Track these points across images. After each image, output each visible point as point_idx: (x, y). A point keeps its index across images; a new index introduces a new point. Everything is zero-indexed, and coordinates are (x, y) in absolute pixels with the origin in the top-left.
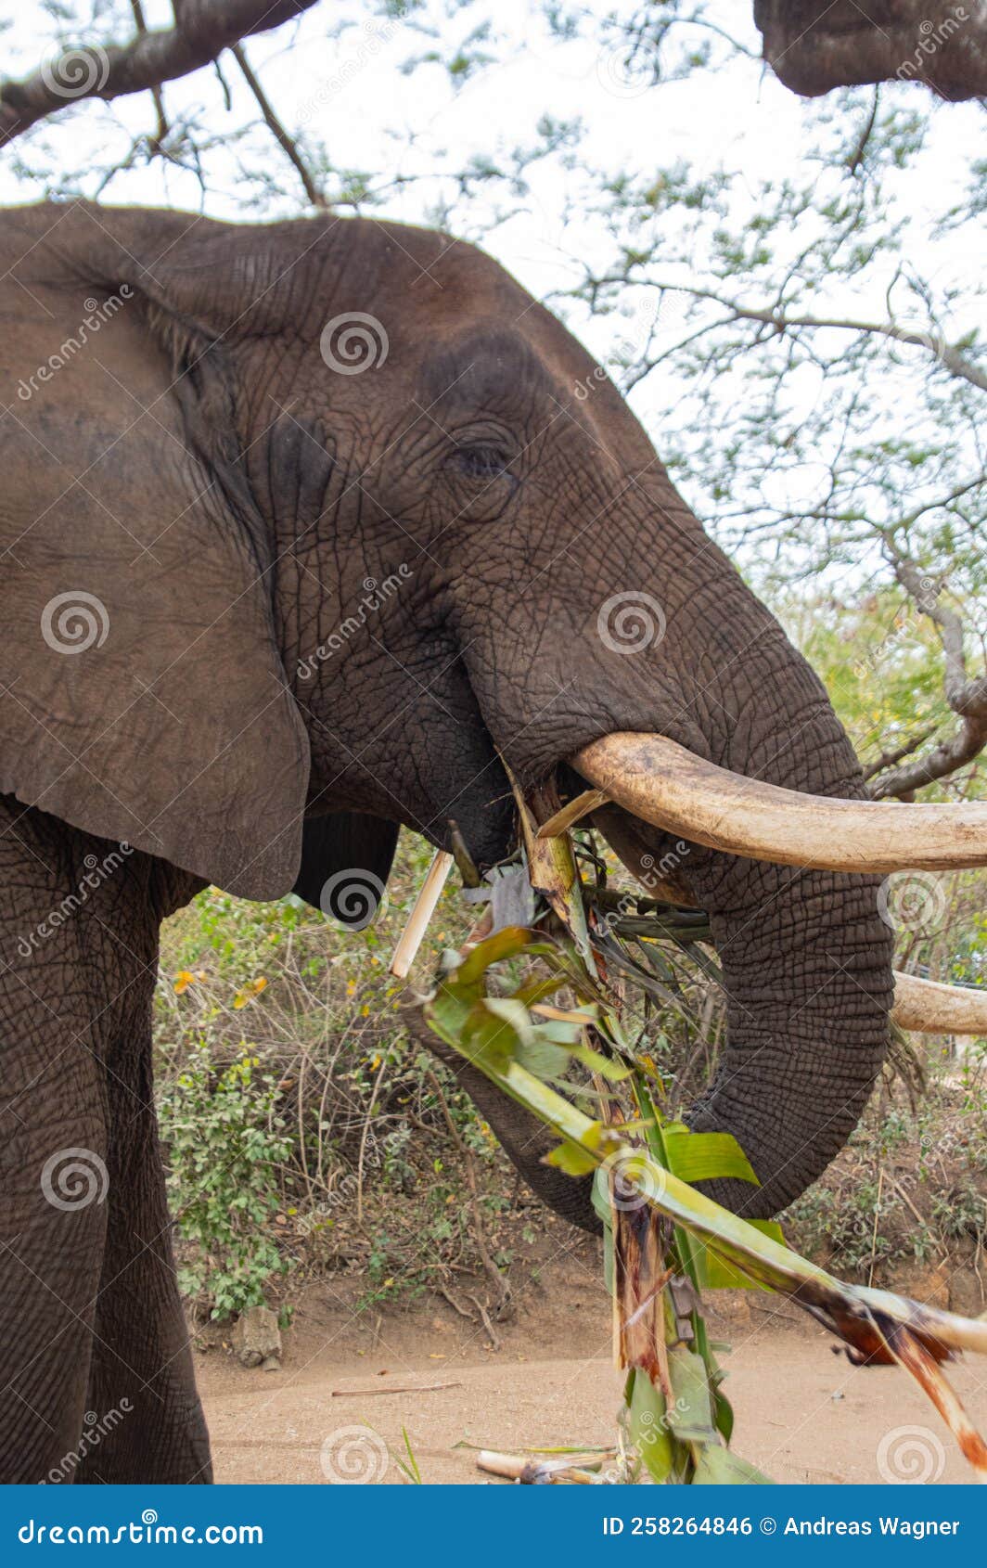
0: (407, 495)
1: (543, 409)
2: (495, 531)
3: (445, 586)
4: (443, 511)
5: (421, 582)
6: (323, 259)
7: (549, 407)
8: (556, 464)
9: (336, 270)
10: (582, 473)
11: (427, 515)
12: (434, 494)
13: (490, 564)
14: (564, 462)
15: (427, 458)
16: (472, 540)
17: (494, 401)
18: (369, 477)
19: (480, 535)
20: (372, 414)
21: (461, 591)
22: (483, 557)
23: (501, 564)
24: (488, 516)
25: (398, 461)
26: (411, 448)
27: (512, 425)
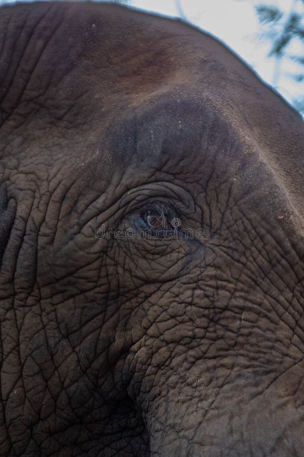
0: (81, 253)
1: (225, 172)
2: (175, 290)
3: (126, 350)
4: (120, 270)
5: (100, 346)
6: (30, 35)
7: (232, 170)
8: (241, 228)
9: (40, 43)
10: (269, 237)
11: (103, 274)
12: (111, 254)
13: (171, 322)
14: (249, 227)
15: (101, 217)
16: (153, 299)
17: (170, 163)
18: (45, 235)
19: (159, 293)
20: (53, 171)
21: (142, 353)
22: (164, 315)
23: (182, 322)
24: (166, 275)
25: (74, 220)
26: (87, 206)
27: (190, 187)
